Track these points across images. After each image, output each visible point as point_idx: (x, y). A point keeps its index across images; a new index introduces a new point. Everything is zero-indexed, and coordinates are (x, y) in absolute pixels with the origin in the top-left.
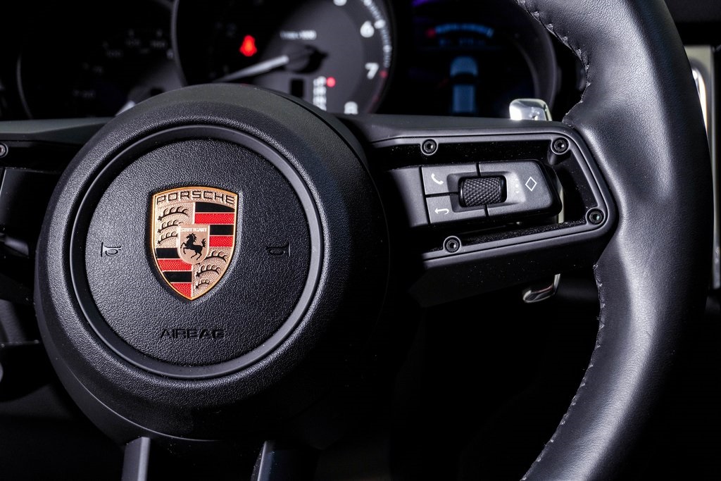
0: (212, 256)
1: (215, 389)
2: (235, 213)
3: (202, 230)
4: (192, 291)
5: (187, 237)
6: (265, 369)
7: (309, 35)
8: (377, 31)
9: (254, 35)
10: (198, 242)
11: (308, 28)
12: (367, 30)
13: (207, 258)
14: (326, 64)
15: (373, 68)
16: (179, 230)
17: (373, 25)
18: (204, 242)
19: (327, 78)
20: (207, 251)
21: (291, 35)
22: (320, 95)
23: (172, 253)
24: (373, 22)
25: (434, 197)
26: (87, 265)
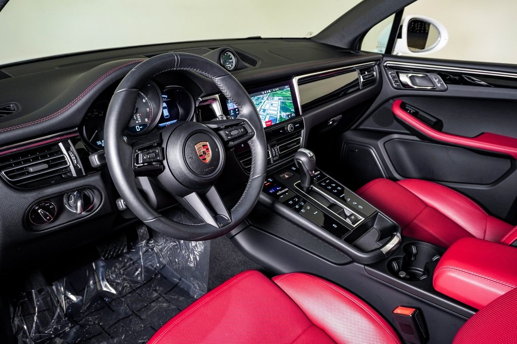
0: (208, 154)
2: (208, 145)
4: (207, 161)
10: (205, 152)
16: (201, 151)
23: (202, 155)
25: (227, 135)
26: (188, 162)
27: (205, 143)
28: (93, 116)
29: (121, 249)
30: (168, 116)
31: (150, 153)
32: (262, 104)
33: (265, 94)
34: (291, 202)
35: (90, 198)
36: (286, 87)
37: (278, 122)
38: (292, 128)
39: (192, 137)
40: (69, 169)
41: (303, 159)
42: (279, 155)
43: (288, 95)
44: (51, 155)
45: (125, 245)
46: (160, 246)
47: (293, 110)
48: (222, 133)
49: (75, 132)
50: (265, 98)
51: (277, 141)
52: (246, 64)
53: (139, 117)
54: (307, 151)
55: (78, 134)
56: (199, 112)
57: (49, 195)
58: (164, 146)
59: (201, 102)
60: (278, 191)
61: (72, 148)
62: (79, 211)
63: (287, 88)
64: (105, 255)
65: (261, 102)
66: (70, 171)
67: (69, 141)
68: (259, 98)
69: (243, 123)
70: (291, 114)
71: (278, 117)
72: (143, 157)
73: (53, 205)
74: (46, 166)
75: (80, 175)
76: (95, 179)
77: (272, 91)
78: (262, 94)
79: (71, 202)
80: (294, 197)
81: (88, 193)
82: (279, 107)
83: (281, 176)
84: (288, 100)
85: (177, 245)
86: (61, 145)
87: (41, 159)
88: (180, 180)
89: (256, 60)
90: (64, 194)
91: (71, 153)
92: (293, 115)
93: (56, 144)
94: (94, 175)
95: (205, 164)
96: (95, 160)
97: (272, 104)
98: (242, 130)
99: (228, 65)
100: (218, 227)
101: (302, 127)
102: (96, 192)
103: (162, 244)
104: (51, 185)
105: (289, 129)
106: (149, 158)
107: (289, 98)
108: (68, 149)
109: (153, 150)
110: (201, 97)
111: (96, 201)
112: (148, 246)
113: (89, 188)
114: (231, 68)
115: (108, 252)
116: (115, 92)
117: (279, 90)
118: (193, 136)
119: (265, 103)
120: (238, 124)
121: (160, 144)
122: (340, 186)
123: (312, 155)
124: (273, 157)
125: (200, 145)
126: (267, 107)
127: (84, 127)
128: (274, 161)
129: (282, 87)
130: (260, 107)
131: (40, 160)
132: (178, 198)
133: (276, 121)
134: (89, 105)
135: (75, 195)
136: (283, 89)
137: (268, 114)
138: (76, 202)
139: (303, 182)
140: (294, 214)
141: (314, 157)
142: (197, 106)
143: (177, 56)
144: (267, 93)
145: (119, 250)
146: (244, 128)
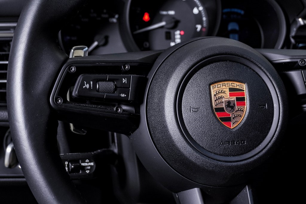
0: (238, 110)
1: (244, 165)
2: (245, 92)
3: (233, 99)
4: (232, 125)
5: (227, 103)
6: (263, 155)
7: (172, 13)
8: (200, 12)
9: (148, 12)
10: (232, 105)
11: (171, 10)
12: (196, 11)
13: (236, 111)
14: (180, 25)
15: (199, 27)
16: (223, 100)
17: (198, 8)
18: (234, 104)
19: (181, 31)
20: (236, 108)
21: (164, 13)
22: (178, 38)
23: (222, 110)
24: (198, 7)
26: (184, 116)
27: (236, 85)
28: (99, 19)
31: (105, 80)
53: (179, 36)
72: (82, 84)
106: (98, 91)
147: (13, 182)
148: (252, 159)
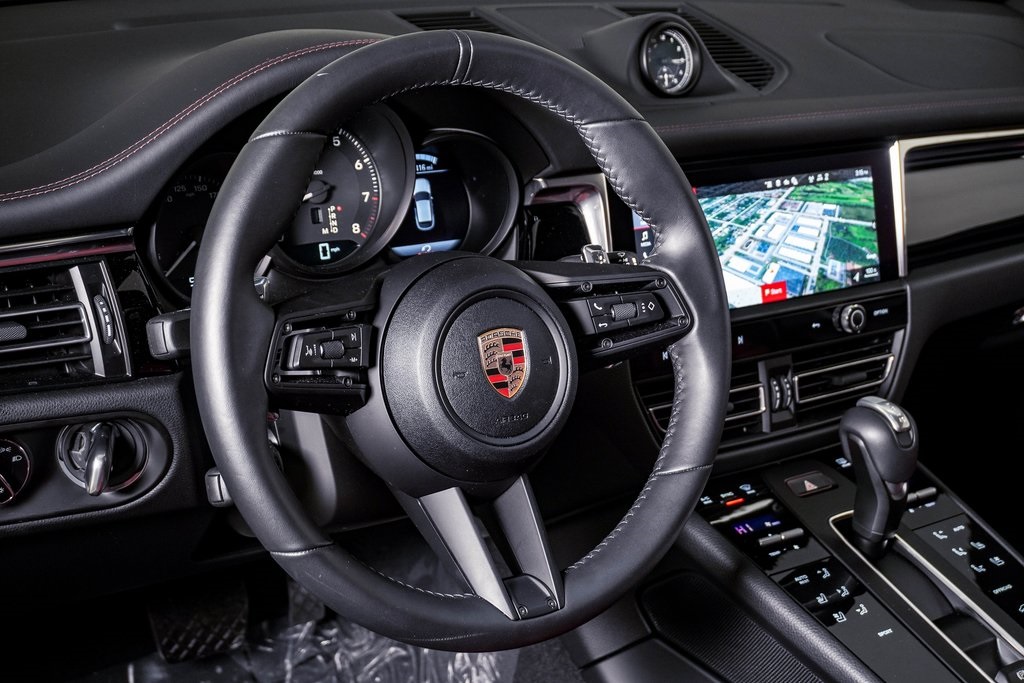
0: (516, 370)
2: (523, 342)
3: (508, 355)
4: (509, 393)
5: (502, 361)
10: (508, 363)
13: (514, 372)
14: (335, 195)
16: (497, 357)
18: (511, 362)
20: (514, 367)
23: (495, 372)
24: (362, 160)
25: (597, 317)
26: (445, 386)
27: (512, 333)
28: (191, 195)
29: (226, 636)
30: (429, 223)
31: (329, 340)
32: (760, 222)
33: (774, 187)
34: (802, 580)
35: (134, 452)
36: (860, 172)
37: (808, 291)
38: (857, 320)
39: (473, 308)
40: (85, 351)
41: (872, 435)
42: (797, 406)
43: (864, 201)
44: (44, 300)
45: (240, 626)
46: (354, 649)
47: (874, 256)
48: (580, 306)
49: (124, 240)
50: (774, 204)
51: (796, 357)
52: (730, 79)
53: (334, 216)
54: (890, 411)
55: (131, 247)
56: (531, 222)
57: (13, 423)
58: (381, 322)
59: (542, 193)
60: (765, 532)
61: (107, 287)
62: (93, 486)
63: (864, 176)
64: (170, 645)
65: (756, 216)
66: (89, 359)
67: (102, 265)
68: (750, 201)
69: (657, 283)
70: (863, 271)
71: (814, 275)
72: (304, 350)
73: (22, 454)
74: (20, 331)
75: (115, 376)
76: (157, 395)
77: (805, 182)
78: (764, 188)
79: (79, 453)
80: (819, 564)
81: (132, 433)
82: (822, 240)
83: (791, 481)
84: (860, 218)
85: (407, 658)
86: (75, 273)
87: (12, 309)
88: (411, 441)
89: (773, 65)
90: (61, 427)
91: (100, 303)
92: (872, 273)
93: (63, 269)
94: (158, 383)
95: (502, 401)
96: (163, 335)
97: (796, 228)
98: (652, 306)
99: (665, 78)
100: (511, 617)
101: (897, 318)
102: (156, 434)
103: (361, 647)
104: (26, 393)
105: (845, 323)
106: (323, 357)
107: (864, 212)
108: (93, 291)
109: (340, 333)
110: (546, 178)
111: (153, 465)
112: (317, 644)
113: (136, 420)
114: (674, 85)
115: (181, 639)
116: (253, 138)
117: (832, 180)
118: (478, 305)
119: (771, 221)
120: (642, 285)
121: (368, 316)
122: (1003, 555)
123: (906, 423)
124: (771, 409)
125: (496, 336)
126: (774, 236)
127: (154, 228)
128: (774, 427)
129: (846, 172)
130: (749, 234)
131: (10, 310)
132: (404, 498)
133: (803, 287)
134: (178, 162)
135: (91, 434)
136: (844, 180)
137: (775, 260)
138: (90, 458)
139: (862, 514)
140: (804, 621)
141: (913, 434)
142: (528, 202)
143: (466, 43)
144: (783, 186)
145: (219, 637)
146: (661, 301)
147: (81, 520)
148: (537, 439)
